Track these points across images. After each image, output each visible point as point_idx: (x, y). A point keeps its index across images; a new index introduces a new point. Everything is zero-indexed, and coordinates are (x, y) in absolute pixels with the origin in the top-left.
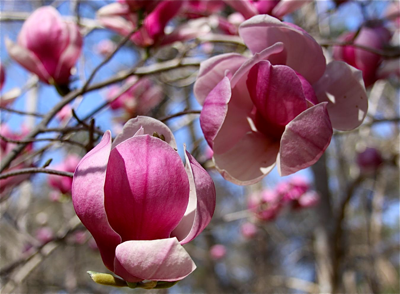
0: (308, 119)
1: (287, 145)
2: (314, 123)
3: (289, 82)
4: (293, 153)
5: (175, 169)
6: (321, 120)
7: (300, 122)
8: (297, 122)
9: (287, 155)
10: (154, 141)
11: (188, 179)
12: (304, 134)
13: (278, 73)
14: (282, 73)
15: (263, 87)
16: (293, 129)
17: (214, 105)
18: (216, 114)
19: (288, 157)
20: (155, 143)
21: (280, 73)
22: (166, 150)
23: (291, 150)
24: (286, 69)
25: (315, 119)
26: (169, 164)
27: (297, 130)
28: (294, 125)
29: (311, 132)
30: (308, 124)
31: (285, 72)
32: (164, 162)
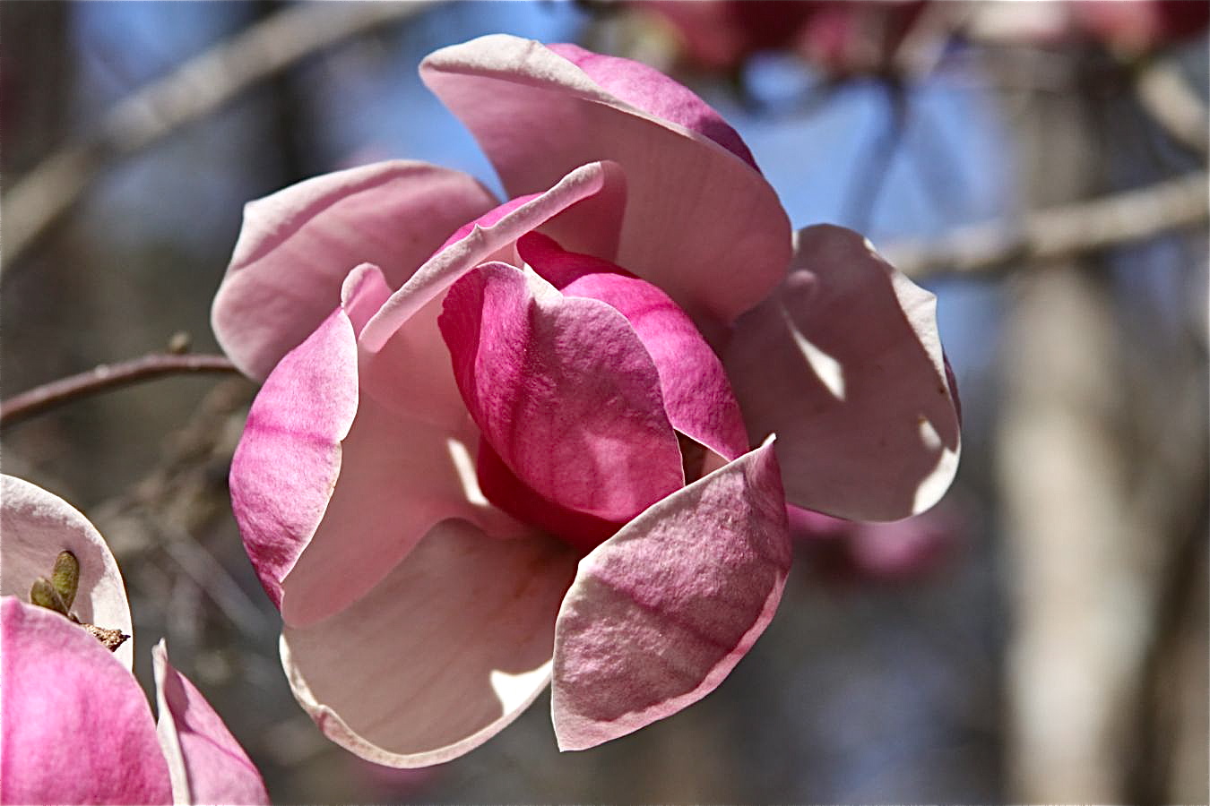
0: (675, 533)
1: (582, 636)
2: (700, 550)
3: (607, 365)
4: (606, 670)
5: (117, 744)
6: (728, 534)
7: (640, 547)
8: (628, 546)
9: (583, 676)
10: (39, 626)
11: (169, 780)
12: (654, 594)
13: (560, 331)
14: (578, 331)
15: (502, 372)
16: (607, 577)
17: (290, 438)
18: (293, 478)
19: (587, 683)
20: (40, 631)
21: (570, 330)
22: (86, 660)
23: (600, 657)
24: (594, 312)
25: (702, 532)
26: (95, 723)
27: (626, 581)
28: (614, 562)
29: (683, 585)
30: (673, 554)
31: (593, 326)
32: (73, 715)
